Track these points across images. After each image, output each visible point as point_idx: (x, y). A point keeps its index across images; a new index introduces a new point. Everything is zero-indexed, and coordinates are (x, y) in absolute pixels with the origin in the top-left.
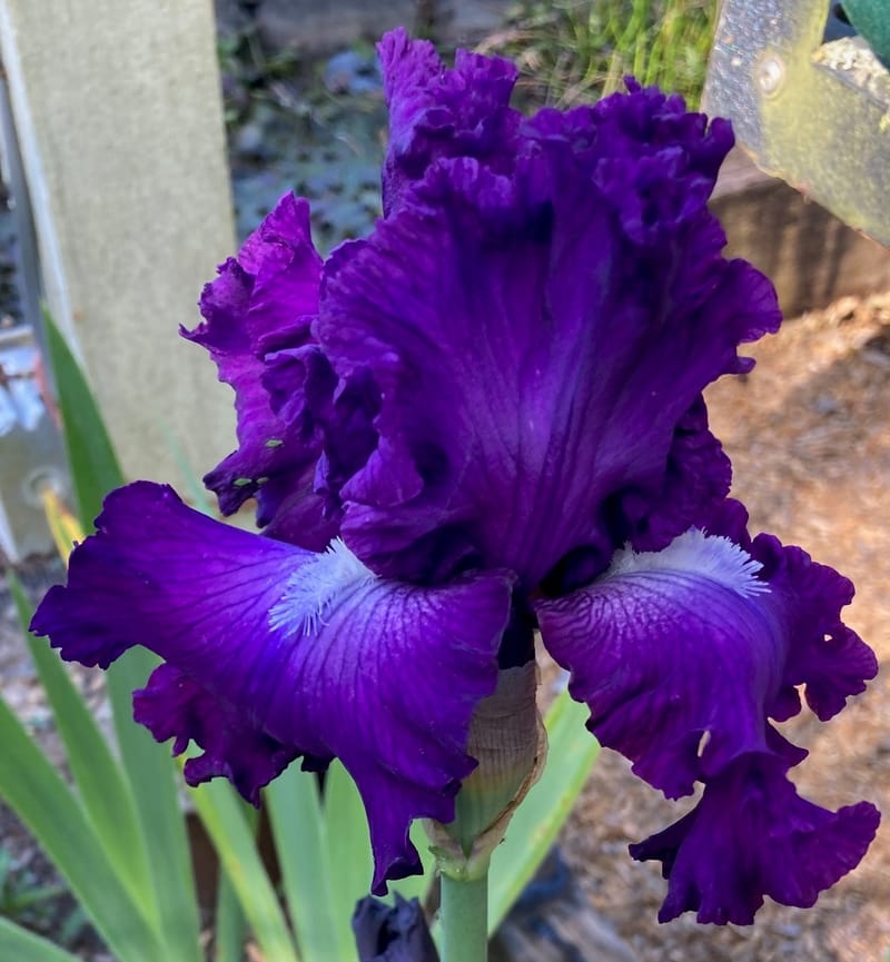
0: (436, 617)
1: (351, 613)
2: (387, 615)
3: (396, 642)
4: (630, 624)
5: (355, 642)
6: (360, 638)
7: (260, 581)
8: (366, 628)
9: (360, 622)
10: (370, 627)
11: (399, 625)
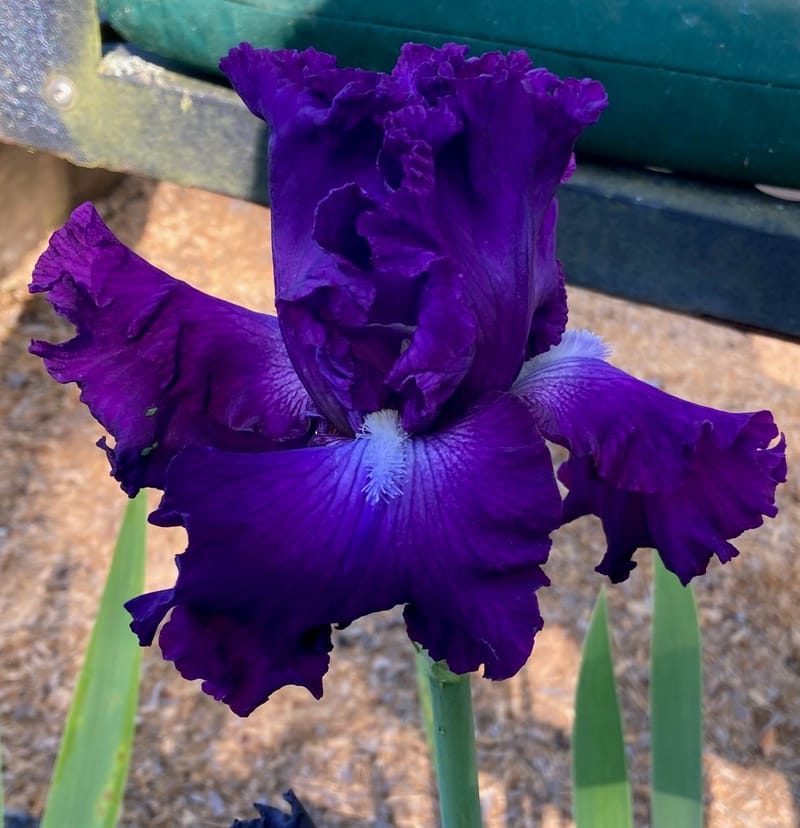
0: (474, 441)
1: (415, 467)
2: (441, 455)
3: (460, 470)
4: (562, 403)
5: (429, 485)
6: (431, 480)
7: (327, 479)
8: (432, 472)
9: (426, 470)
10: (434, 469)
11: (455, 459)
